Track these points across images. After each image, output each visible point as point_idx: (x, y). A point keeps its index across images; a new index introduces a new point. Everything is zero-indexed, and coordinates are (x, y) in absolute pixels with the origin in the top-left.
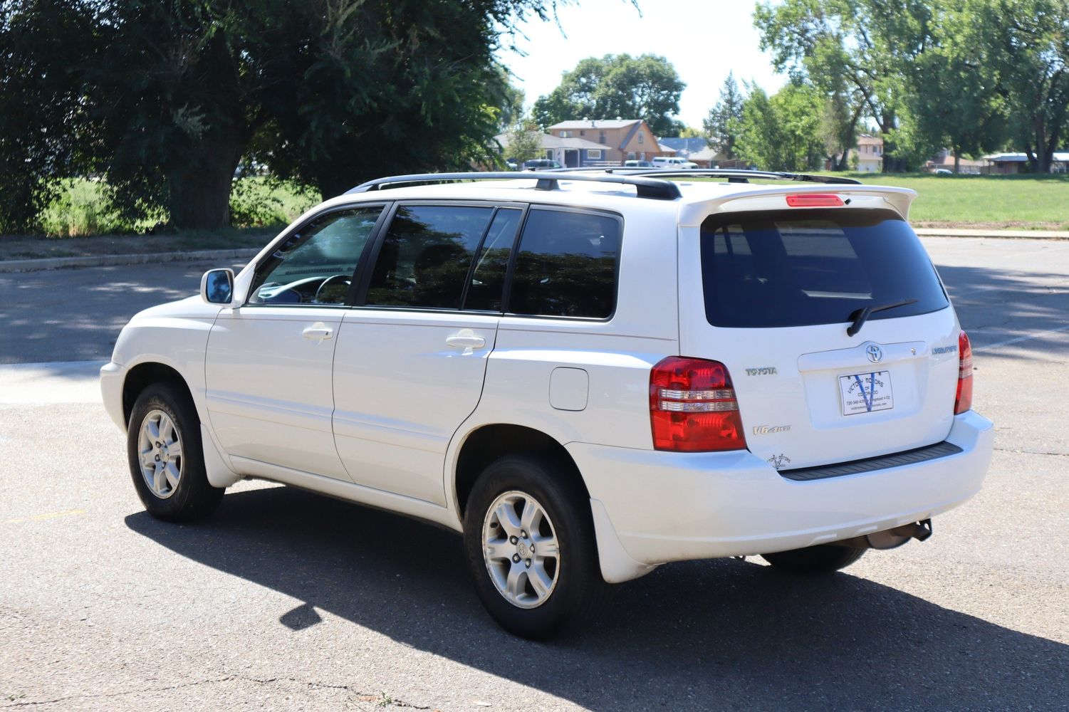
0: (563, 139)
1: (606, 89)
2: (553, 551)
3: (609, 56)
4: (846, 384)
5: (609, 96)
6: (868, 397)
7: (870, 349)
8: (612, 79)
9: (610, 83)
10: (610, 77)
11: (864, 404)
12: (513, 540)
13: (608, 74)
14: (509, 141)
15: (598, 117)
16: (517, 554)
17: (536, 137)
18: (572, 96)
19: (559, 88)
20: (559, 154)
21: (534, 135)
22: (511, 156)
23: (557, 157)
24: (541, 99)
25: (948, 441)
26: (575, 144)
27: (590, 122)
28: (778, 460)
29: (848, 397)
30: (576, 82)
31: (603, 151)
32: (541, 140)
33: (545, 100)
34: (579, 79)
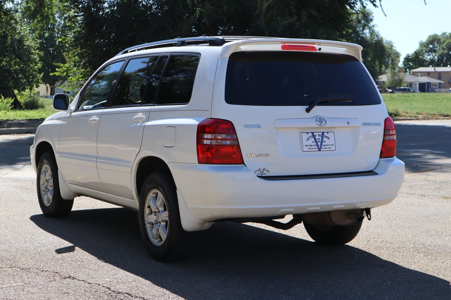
0: (418, 77)
1: (443, 51)
2: (167, 217)
3: (445, 33)
4: (305, 136)
5: (445, 55)
6: (319, 144)
7: (318, 119)
8: (446, 46)
9: (445, 48)
10: (445, 44)
11: (316, 147)
12: (155, 213)
13: (444, 43)
14: (388, 77)
15: (438, 65)
16: (156, 221)
17: (402, 75)
18: (425, 54)
19: (417, 50)
20: (416, 85)
21: (401, 74)
22: (388, 86)
23: (415, 87)
24: (407, 56)
25: (375, 171)
26: (425, 79)
27: (433, 68)
28: (262, 171)
29: (305, 143)
30: (427, 47)
31: (440, 83)
32: (405, 77)
33: (409, 57)
34: (429, 46)
